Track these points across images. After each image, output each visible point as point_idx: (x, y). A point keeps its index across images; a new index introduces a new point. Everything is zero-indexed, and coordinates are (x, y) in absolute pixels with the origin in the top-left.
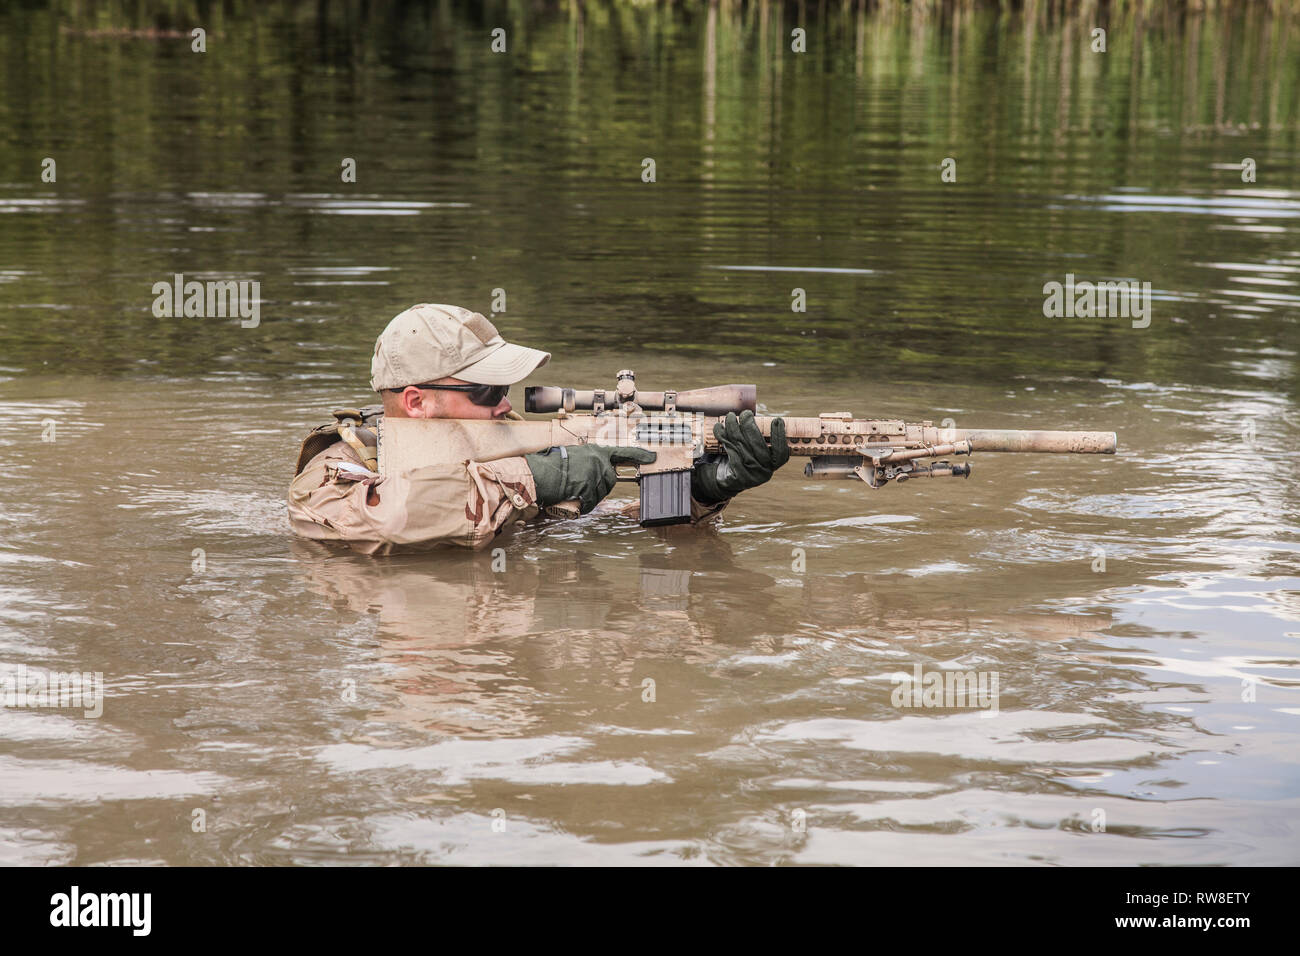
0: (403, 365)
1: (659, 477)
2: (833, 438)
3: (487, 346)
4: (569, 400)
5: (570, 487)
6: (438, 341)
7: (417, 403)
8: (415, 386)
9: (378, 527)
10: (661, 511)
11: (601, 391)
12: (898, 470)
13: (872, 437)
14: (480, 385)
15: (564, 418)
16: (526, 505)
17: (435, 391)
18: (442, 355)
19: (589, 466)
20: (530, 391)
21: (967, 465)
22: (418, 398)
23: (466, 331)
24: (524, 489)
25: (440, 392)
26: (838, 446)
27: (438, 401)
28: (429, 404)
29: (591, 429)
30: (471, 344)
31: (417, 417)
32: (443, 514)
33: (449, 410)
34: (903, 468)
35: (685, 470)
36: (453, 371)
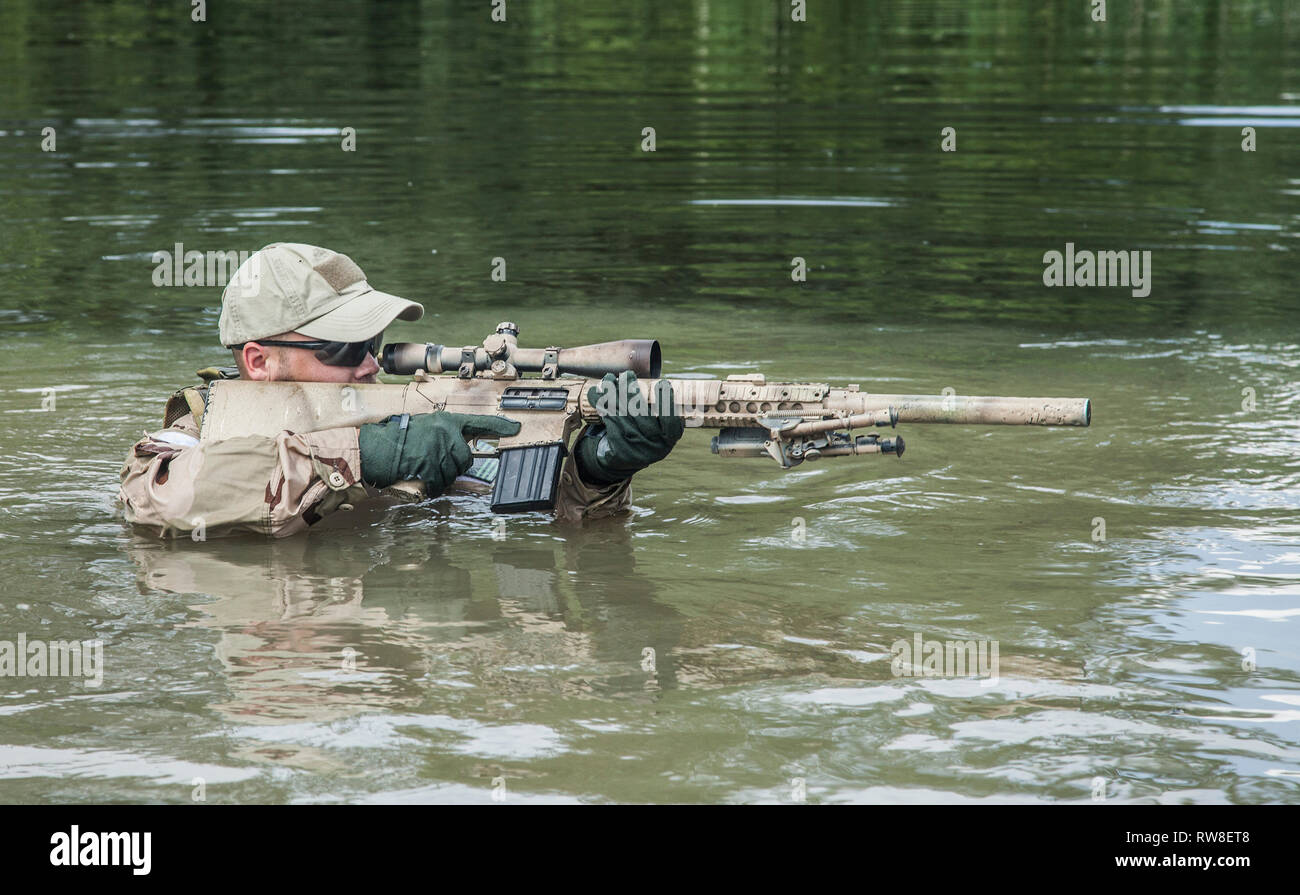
0: (242, 317)
1: (521, 452)
2: (735, 405)
3: (340, 295)
4: (434, 360)
5: (405, 464)
6: (280, 288)
7: (259, 361)
8: (255, 341)
9: (160, 509)
10: (516, 495)
11: (470, 348)
12: (809, 445)
13: (782, 405)
14: (329, 342)
15: (422, 381)
16: (347, 485)
17: (278, 349)
18: (283, 305)
19: (430, 438)
20: (391, 348)
21: (899, 438)
22: (261, 357)
23: (316, 276)
24: (347, 466)
25: (284, 349)
26: (740, 416)
27: (282, 360)
28: (273, 365)
29: (451, 394)
30: (322, 289)
31: (258, 380)
32: (238, 494)
33: (294, 371)
34: (815, 442)
35: (552, 445)
36: (297, 324)
